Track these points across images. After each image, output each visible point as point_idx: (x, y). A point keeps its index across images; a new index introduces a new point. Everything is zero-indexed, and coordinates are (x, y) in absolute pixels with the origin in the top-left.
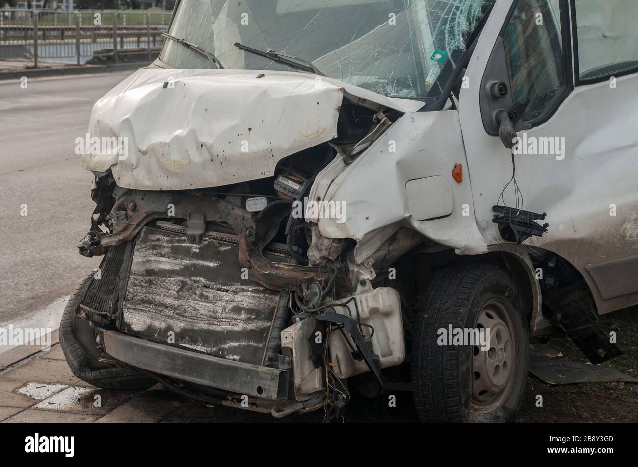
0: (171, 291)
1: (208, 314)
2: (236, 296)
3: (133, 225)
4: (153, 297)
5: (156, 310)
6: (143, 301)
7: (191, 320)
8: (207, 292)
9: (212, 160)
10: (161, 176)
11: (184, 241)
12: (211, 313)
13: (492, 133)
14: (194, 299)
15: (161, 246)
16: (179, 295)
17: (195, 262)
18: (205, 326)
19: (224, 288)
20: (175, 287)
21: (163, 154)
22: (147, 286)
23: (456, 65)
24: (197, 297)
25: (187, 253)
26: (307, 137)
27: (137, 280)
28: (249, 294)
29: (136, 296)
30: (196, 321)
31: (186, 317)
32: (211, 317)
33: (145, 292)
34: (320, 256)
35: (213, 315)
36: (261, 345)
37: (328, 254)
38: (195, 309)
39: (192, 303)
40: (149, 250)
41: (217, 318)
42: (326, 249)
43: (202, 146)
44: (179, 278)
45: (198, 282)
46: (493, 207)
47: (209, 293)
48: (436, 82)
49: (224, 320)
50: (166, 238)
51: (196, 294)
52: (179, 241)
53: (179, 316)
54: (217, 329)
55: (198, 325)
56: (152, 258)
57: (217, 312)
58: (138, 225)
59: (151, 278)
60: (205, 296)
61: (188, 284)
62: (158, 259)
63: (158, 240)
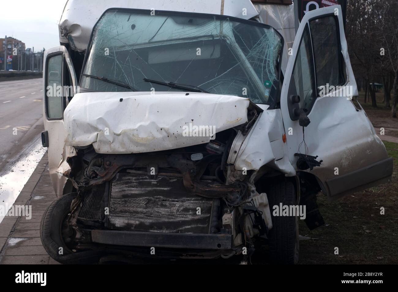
0: (141, 205)
1: (167, 214)
2: (184, 203)
3: (111, 173)
4: (129, 209)
5: (131, 215)
6: (121, 212)
7: (156, 218)
8: (165, 203)
9: (168, 136)
10: (132, 146)
11: (146, 179)
12: (169, 213)
13: (293, 119)
14: (157, 208)
15: (131, 182)
16: (147, 206)
17: (155, 188)
18: (166, 220)
19: (175, 200)
20: (144, 202)
21: (133, 135)
22: (123, 204)
23: (276, 88)
24: (159, 206)
25: (149, 184)
26: (231, 122)
27: (116, 201)
28: (192, 202)
29: (116, 209)
30: (159, 218)
31: (152, 217)
32: (169, 215)
33: (122, 207)
34: (235, 179)
35: (171, 214)
36: (206, 226)
37: (239, 178)
38: (158, 212)
39: (156, 209)
40: (123, 185)
41: (173, 215)
42: (239, 176)
43: (161, 129)
44: (146, 198)
45: (159, 198)
46: (295, 154)
47: (167, 203)
48: (270, 96)
49: (178, 216)
50: (134, 178)
51: (158, 205)
52: (142, 179)
53: (147, 217)
54: (175, 220)
55: (161, 220)
56: (126, 189)
57: (173, 212)
58: (114, 173)
59: (126, 199)
60: (164, 205)
61: (152, 200)
62: (130, 189)
63: (129, 179)
